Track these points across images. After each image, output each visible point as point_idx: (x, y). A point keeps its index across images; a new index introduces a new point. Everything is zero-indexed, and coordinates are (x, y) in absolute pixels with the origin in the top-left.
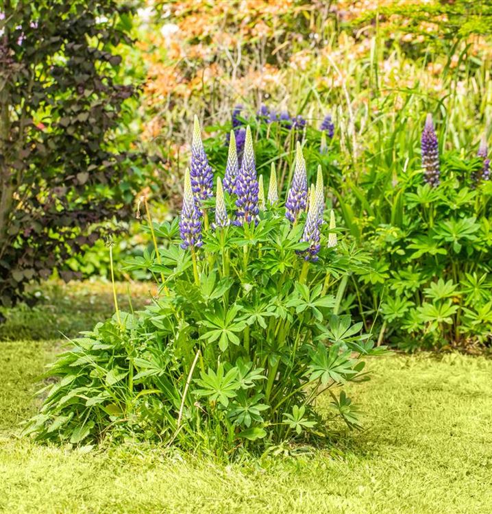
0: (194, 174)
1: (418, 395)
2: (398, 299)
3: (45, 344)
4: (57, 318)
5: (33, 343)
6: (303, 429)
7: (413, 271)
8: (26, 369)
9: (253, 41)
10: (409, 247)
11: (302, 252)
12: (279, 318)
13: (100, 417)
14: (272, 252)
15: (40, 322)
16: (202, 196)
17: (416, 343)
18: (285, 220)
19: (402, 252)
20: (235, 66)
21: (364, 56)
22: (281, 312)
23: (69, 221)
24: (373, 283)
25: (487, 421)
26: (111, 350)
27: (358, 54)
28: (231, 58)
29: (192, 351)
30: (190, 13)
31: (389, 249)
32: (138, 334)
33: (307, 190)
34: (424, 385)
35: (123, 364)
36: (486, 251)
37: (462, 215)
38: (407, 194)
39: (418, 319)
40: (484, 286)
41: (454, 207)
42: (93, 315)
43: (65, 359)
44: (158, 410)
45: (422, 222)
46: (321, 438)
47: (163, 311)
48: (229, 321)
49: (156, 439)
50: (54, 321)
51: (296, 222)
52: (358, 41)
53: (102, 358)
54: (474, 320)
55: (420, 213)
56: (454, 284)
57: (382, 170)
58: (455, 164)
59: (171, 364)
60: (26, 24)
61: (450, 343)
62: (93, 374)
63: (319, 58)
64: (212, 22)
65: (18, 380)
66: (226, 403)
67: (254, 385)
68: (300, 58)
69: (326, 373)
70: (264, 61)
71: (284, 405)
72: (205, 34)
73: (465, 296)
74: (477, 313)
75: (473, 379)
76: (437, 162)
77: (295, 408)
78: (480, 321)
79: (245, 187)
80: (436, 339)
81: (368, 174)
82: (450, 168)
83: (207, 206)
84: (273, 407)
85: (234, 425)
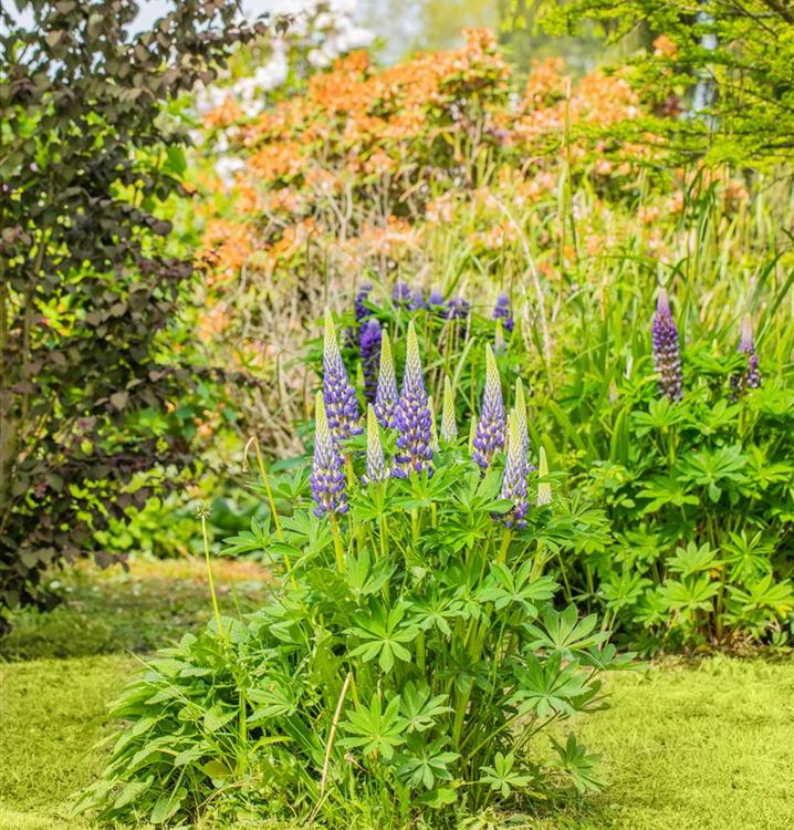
0: (329, 399)
1: (672, 726)
2: (626, 576)
3: (78, 663)
4: (87, 622)
5: (58, 663)
6: (512, 788)
7: (648, 532)
8: (55, 706)
9: (368, 180)
10: (639, 496)
11: (501, 516)
12: (468, 621)
13: (195, 781)
14: (455, 517)
15: (62, 629)
16: (342, 433)
17: (656, 642)
18: (473, 465)
19: (629, 504)
20: (344, 221)
21: (539, 198)
22: (472, 610)
23: (105, 470)
24: (589, 552)
25: (783, 762)
26: (209, 676)
27: (531, 197)
28: (336, 208)
29: (338, 675)
30: (267, 141)
31: (610, 500)
32: (250, 650)
33: (505, 419)
34: (678, 708)
35: (229, 697)
36: (758, 496)
37: (720, 442)
38: (634, 414)
39: (660, 605)
40: (758, 551)
41: (707, 430)
42: (141, 614)
43: (138, 693)
44: (289, 768)
45: (658, 455)
46: (539, 802)
47: (290, 614)
48: (392, 626)
49: (287, 814)
50: (83, 626)
51: (489, 468)
52: (529, 175)
53: (194, 689)
54: (744, 604)
55: (654, 442)
56: (711, 549)
57: (591, 378)
58: (704, 365)
59: (306, 696)
60: (26, 168)
61: (708, 640)
62: (183, 715)
63: (473, 204)
64: (302, 154)
65: (46, 724)
66: (388, 754)
67: (433, 723)
68: (441, 207)
69: (544, 701)
70: (388, 212)
71: (482, 752)
72: (293, 173)
73: (729, 567)
74: (749, 593)
75: (753, 695)
76: (678, 362)
77: (499, 757)
78: (753, 606)
79: (411, 418)
80: (687, 636)
81: (571, 383)
82: (697, 372)
83: (350, 449)
84: (465, 756)
85: (409, 787)
